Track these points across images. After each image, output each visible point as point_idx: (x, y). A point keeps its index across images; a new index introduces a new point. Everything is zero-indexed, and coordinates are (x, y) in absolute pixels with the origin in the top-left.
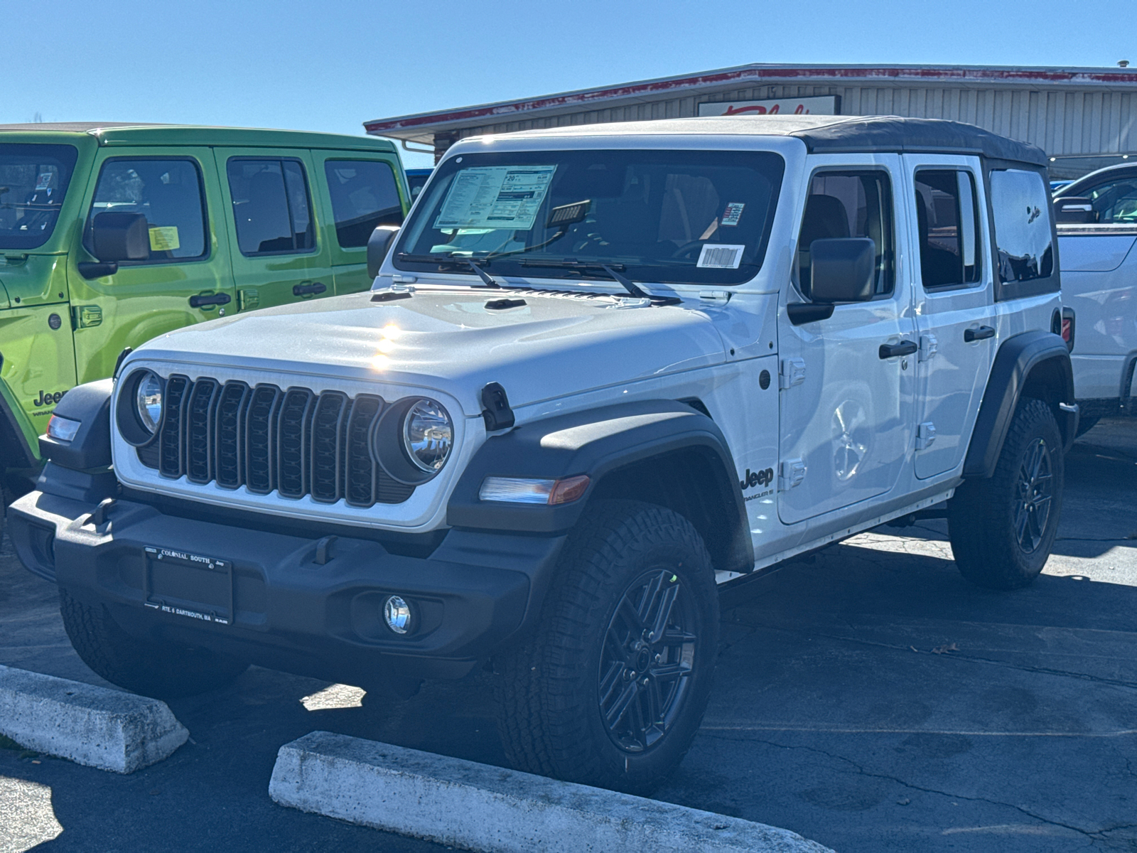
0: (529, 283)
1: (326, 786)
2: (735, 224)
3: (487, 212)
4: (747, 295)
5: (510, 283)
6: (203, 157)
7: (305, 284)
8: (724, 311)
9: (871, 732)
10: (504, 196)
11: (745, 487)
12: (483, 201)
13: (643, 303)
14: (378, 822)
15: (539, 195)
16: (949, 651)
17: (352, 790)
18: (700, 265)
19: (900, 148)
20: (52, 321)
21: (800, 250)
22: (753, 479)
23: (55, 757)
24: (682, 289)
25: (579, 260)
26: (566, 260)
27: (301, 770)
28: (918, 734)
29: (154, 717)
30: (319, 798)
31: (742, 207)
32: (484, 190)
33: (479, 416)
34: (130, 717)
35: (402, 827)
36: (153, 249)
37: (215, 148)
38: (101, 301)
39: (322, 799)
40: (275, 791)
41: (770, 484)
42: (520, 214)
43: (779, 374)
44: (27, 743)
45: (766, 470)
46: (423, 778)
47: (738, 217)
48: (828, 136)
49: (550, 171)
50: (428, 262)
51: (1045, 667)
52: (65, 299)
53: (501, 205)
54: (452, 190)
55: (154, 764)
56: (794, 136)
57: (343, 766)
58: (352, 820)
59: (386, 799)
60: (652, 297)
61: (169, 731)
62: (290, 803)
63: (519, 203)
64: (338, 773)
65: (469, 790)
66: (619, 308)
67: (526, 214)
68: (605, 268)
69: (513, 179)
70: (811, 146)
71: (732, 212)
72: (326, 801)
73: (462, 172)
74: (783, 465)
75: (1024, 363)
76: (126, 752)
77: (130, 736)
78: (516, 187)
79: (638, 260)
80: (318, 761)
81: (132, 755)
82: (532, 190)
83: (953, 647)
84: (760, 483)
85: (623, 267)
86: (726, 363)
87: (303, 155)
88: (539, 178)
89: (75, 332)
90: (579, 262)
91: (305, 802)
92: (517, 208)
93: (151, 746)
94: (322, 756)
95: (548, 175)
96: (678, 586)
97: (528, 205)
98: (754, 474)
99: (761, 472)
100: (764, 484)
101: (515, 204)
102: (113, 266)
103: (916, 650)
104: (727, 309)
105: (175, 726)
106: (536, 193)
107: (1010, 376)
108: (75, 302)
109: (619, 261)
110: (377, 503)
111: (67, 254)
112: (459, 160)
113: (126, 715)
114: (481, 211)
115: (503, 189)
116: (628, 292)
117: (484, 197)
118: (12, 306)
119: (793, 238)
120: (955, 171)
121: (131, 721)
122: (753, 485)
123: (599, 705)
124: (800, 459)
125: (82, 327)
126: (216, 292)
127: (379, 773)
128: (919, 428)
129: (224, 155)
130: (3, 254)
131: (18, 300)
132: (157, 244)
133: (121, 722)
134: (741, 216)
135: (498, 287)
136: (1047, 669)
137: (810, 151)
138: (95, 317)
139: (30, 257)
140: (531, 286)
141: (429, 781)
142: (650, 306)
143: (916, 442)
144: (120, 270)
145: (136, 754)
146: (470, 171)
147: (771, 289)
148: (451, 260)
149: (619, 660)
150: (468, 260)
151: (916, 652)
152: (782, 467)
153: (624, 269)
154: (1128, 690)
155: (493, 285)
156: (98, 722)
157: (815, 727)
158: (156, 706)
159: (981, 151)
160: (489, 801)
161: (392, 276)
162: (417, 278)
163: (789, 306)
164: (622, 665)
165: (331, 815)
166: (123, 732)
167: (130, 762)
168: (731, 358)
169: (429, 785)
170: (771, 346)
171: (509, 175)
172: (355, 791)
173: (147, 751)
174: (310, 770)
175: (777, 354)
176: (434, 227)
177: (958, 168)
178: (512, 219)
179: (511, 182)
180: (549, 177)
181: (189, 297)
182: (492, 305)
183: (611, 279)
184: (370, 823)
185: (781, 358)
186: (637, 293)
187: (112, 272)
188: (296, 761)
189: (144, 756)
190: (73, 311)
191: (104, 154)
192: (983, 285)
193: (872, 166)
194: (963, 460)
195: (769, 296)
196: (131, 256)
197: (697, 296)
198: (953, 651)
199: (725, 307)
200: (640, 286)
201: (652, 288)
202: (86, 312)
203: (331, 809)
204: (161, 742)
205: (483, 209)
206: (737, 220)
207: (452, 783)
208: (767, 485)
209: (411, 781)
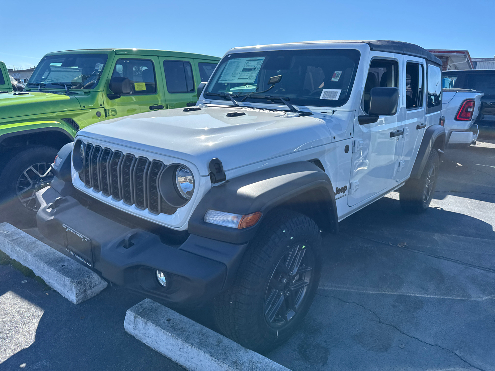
0: (251, 105)
1: (144, 331)
2: (337, 80)
3: (238, 76)
4: (342, 112)
5: (244, 104)
6: (154, 59)
7: (191, 103)
8: (331, 119)
9: (381, 294)
10: (245, 70)
11: (336, 195)
12: (237, 72)
13: (296, 115)
14: (164, 353)
15: (258, 69)
16: (404, 246)
17: (153, 336)
18: (321, 98)
19: (403, 52)
20: (97, 114)
21: (365, 94)
22: (339, 191)
23: (56, 291)
24: (313, 109)
25: (272, 96)
26: (266, 95)
27: (135, 322)
28: (400, 296)
29: (90, 280)
30: (141, 335)
31: (341, 73)
32: (237, 68)
33: (208, 175)
34: (78, 282)
35: (173, 359)
36: (136, 90)
37: (159, 57)
38: (116, 107)
39: (143, 336)
40: (126, 327)
41: (345, 192)
42: (250, 77)
43: (353, 146)
44: (48, 283)
45: (344, 187)
46: (181, 340)
47: (339, 77)
48: (378, 44)
49: (262, 60)
50: (215, 96)
51: (442, 256)
52: (103, 106)
53: (243, 73)
54: (226, 67)
55: (90, 299)
56: (364, 43)
57: (150, 325)
58: (154, 349)
59: (167, 344)
60: (300, 112)
61: (98, 285)
62: (131, 333)
63: (250, 72)
64: (148, 327)
65: (200, 352)
66: (285, 117)
67: (252, 77)
68: (281, 99)
69: (248, 63)
70: (372, 47)
71: (336, 75)
72: (144, 338)
73: (230, 61)
74: (351, 183)
75: (434, 137)
76: (76, 296)
77: (78, 290)
78: (249, 66)
79: (295, 96)
80: (141, 320)
81: (79, 297)
82: (255, 67)
83: (405, 244)
84: (341, 192)
85: (288, 99)
86: (331, 143)
87: (191, 61)
88: (258, 62)
89: (106, 118)
90: (271, 97)
91: (136, 335)
92: (249, 74)
93: (89, 292)
94: (142, 318)
95: (262, 61)
96: (305, 250)
97: (253, 73)
98: (339, 189)
99: (342, 188)
100: (343, 193)
101: (248, 73)
102: (119, 95)
103: (391, 245)
104: (332, 118)
105: (101, 282)
106: (257, 68)
107: (429, 142)
108: (107, 107)
109: (287, 96)
110: (161, 213)
111: (103, 91)
112: (229, 56)
113: (77, 281)
114: (236, 76)
115: (244, 67)
116: (290, 110)
117: (237, 70)
118: (82, 109)
119: (362, 87)
120: (418, 64)
121: (79, 283)
122: (338, 194)
123: (265, 314)
124: (358, 181)
125: (109, 116)
126: (159, 105)
127: (164, 333)
128: (400, 163)
129: (162, 60)
130: (83, 91)
131: (84, 107)
132: (137, 88)
133: (74, 284)
134: (340, 78)
135: (238, 106)
136: (442, 257)
137: (371, 49)
138: (113, 112)
139: (91, 92)
140: (252, 106)
141: (184, 343)
142: (299, 116)
143: (398, 168)
144: (121, 97)
145: (81, 296)
146: (233, 60)
147: (352, 109)
148: (223, 95)
149: (276, 289)
150: (229, 95)
151: (392, 246)
152: (351, 185)
153: (289, 100)
154: (479, 271)
155: (237, 106)
156: (67, 282)
157: (357, 289)
158: (92, 275)
159: (426, 57)
160: (209, 360)
161: (202, 101)
162: (211, 102)
163: (359, 117)
164: (277, 291)
165: (146, 344)
166: (75, 288)
167: (78, 300)
168: (334, 141)
169: (184, 345)
170: (351, 134)
171: (247, 62)
172: (155, 337)
173: (87, 294)
174: (138, 323)
175: (353, 138)
176: (218, 82)
177: (419, 63)
178: (247, 79)
179: (248, 64)
180: (262, 62)
181: (149, 106)
182: (230, 115)
183: (284, 104)
184: (161, 352)
185: (354, 139)
186: (294, 110)
187: (119, 97)
188: (133, 318)
189: (85, 296)
190: (105, 110)
191: (118, 57)
192: (423, 108)
193: (392, 58)
194: (410, 173)
195: (351, 112)
196: (124, 92)
197: (319, 112)
198: (405, 246)
199: (331, 117)
200: (295, 107)
201: (300, 108)
202: (110, 111)
203: (146, 341)
204: (94, 289)
205: (236, 75)
206: (338, 79)
207: (193, 347)
208: (344, 193)
209: (177, 340)
